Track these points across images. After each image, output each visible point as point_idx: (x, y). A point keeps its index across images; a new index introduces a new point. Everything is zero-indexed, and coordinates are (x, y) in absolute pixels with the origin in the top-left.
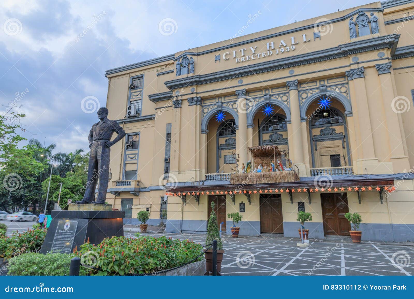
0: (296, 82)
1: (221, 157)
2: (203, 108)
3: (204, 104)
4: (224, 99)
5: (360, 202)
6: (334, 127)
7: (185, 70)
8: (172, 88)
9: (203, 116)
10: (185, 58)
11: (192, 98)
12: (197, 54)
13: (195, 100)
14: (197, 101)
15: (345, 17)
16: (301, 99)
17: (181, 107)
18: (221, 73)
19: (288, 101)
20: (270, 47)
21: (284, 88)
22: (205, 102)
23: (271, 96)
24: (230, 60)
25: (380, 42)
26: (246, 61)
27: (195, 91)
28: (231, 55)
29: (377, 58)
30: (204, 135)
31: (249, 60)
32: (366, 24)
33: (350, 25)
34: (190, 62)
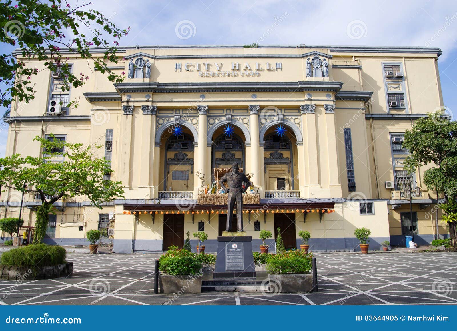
0: (258, 107)
1: (169, 173)
2: (158, 119)
3: (159, 114)
4: (182, 112)
5: (305, 222)
6: (282, 152)
7: (140, 73)
8: (122, 91)
9: (157, 127)
10: (141, 59)
11: (147, 106)
12: (154, 57)
13: (151, 109)
14: (153, 110)
15: (303, 56)
16: (260, 124)
17: (132, 115)
18: (183, 84)
19: (249, 124)
20: (235, 67)
21: (245, 110)
22: (160, 112)
23: (232, 116)
24: (193, 71)
25: (329, 86)
26: (210, 77)
27: (151, 99)
28: (194, 66)
29: (325, 98)
30: (158, 149)
31: (213, 76)
32: (319, 66)
33: (307, 64)
34: (146, 65)
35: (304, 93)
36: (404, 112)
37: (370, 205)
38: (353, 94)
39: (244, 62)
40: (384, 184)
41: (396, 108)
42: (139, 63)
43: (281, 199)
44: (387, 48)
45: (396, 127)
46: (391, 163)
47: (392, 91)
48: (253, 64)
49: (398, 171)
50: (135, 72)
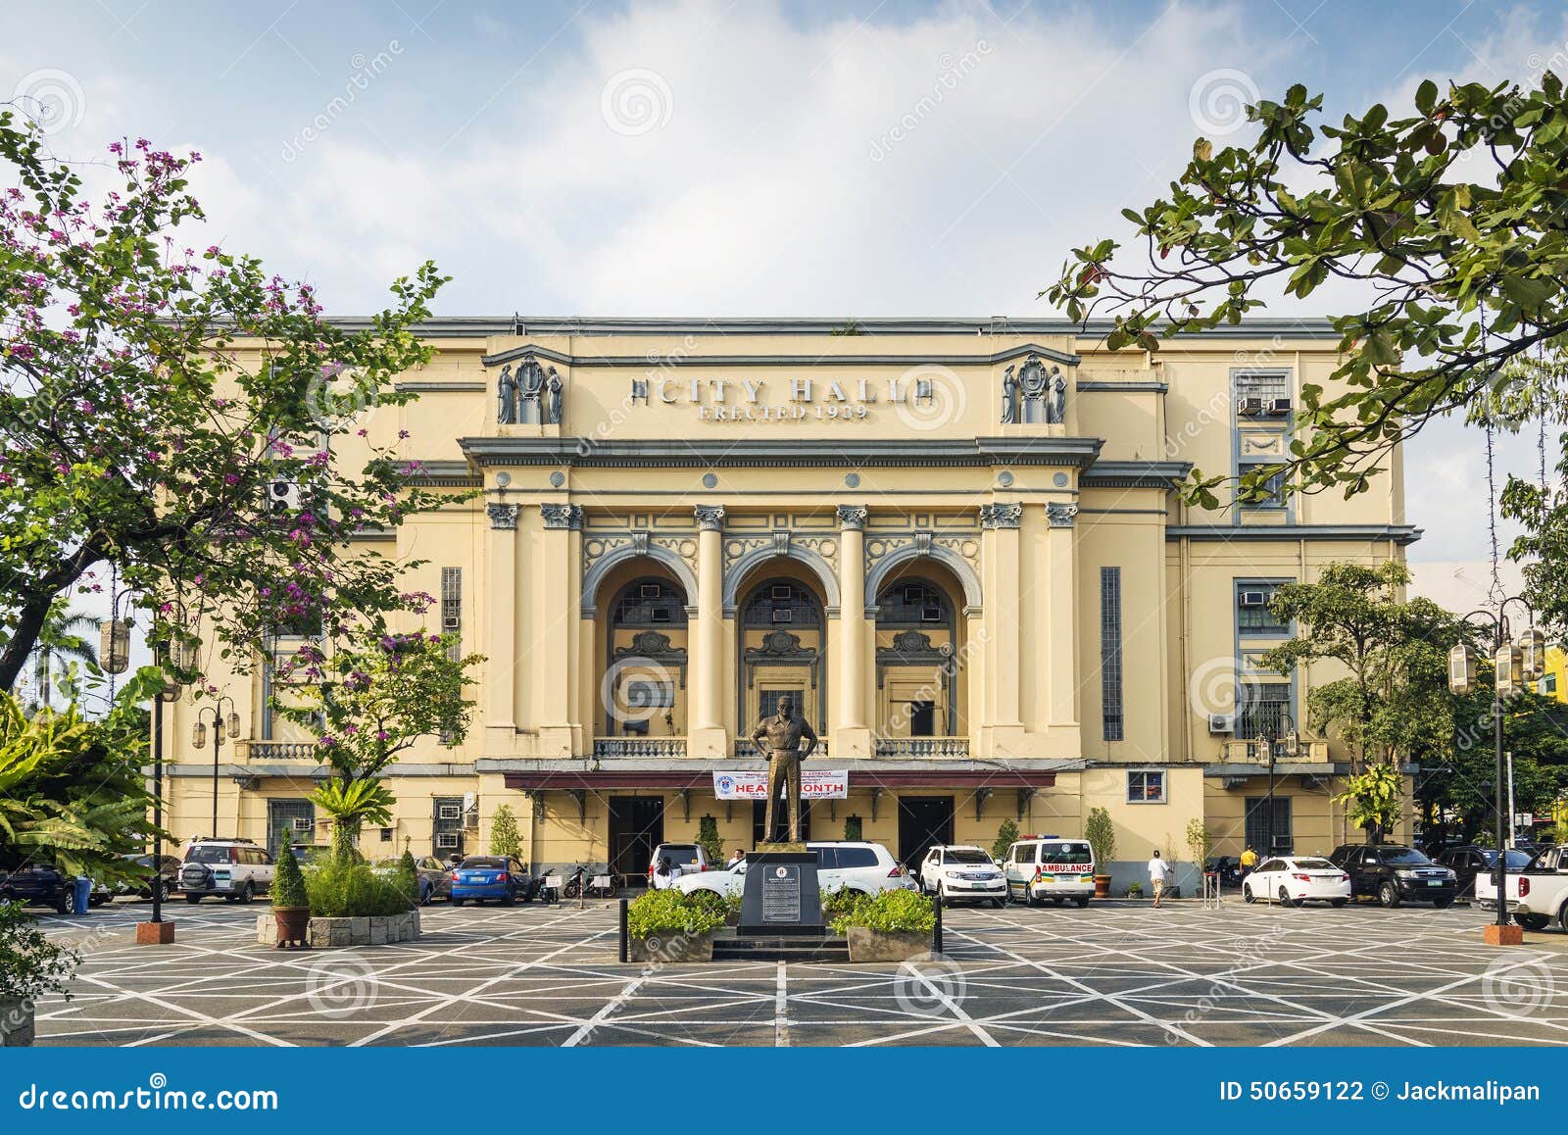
0: (864, 510)
2: (587, 541)
3: (589, 526)
4: (654, 521)
5: (978, 816)
6: (927, 633)
8: (484, 462)
9: (586, 565)
10: (532, 364)
11: (557, 506)
12: (570, 360)
13: (567, 515)
14: (572, 519)
15: (994, 359)
16: (868, 556)
17: (516, 529)
18: (655, 444)
19: (836, 556)
20: (801, 393)
21: (827, 520)
22: (593, 521)
23: (791, 535)
24: (681, 404)
26: (729, 424)
27: (565, 485)
28: (684, 390)
29: (1049, 487)
30: (590, 624)
31: (738, 421)
32: (1040, 390)
33: (1005, 384)
34: (548, 383)
35: (992, 470)
37: (1155, 778)
39: (827, 380)
40: (1205, 723)
47: (1252, 455)
48: (853, 382)
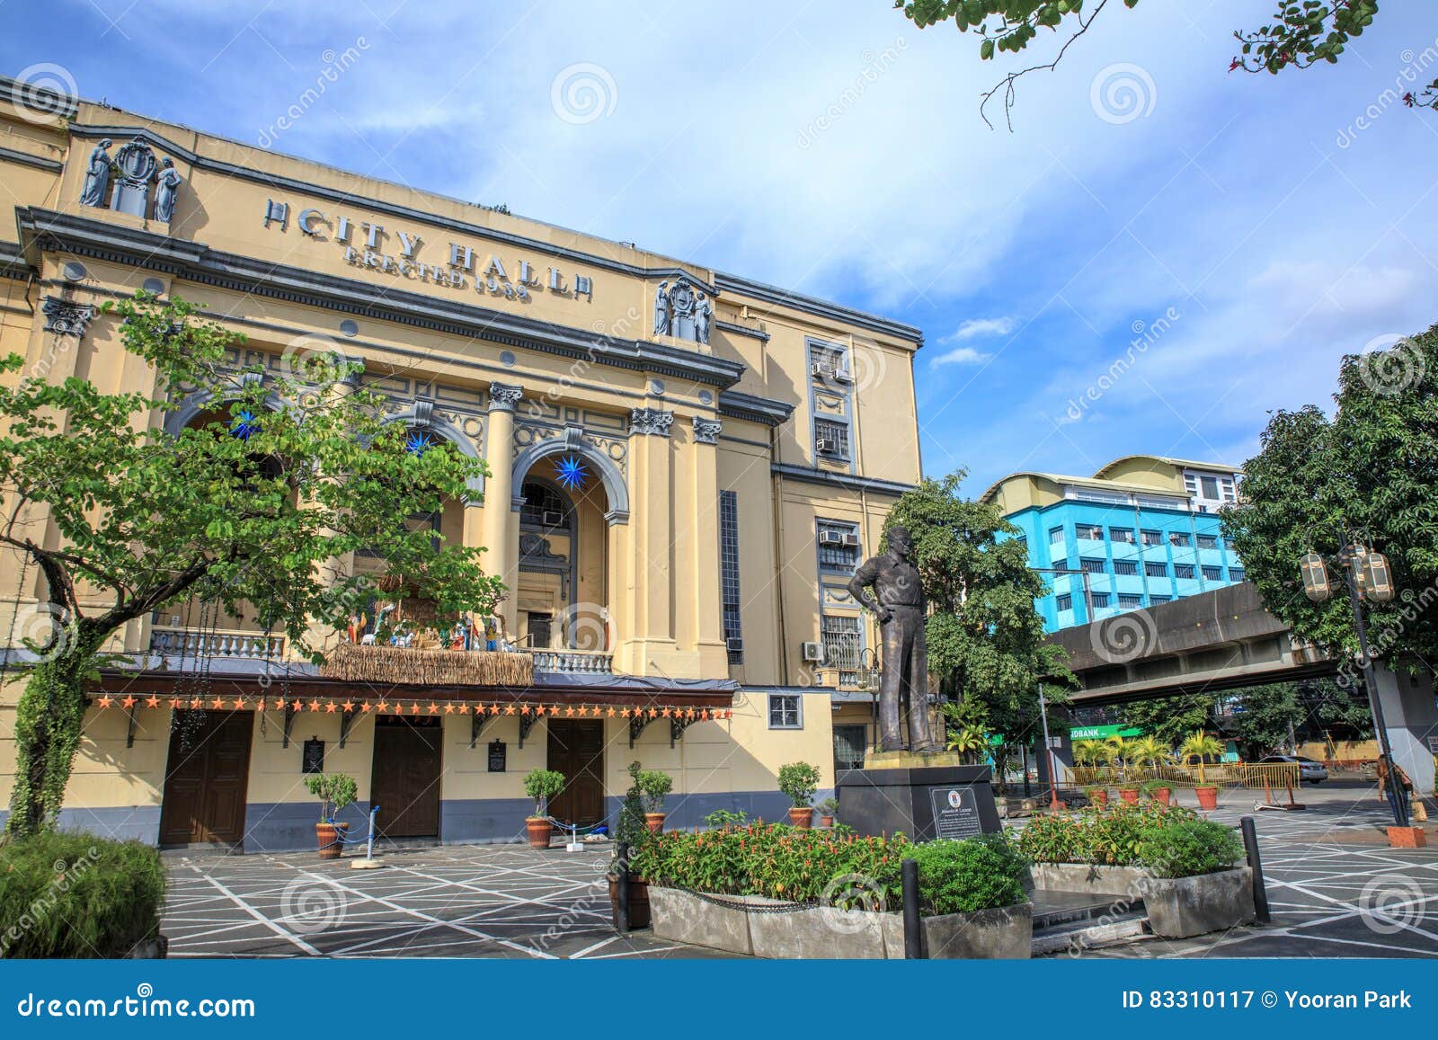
0: (519, 392)
4: (271, 362)
5: (631, 746)
6: (546, 537)
7: (136, 197)
12: (194, 158)
15: (650, 273)
16: (515, 443)
17: (83, 336)
18: (294, 273)
19: (481, 438)
20: (461, 259)
21: (474, 396)
23: (436, 407)
24: (323, 239)
25: (713, 369)
26: (378, 271)
27: (164, 297)
28: (330, 225)
29: (698, 401)
31: (389, 271)
32: (688, 311)
33: (658, 300)
34: (161, 175)
35: (645, 376)
36: (846, 470)
37: (792, 702)
38: (751, 402)
39: (489, 255)
40: (800, 649)
41: (831, 456)
42: (133, 163)
43: (571, 676)
44: (820, 305)
45: (831, 504)
46: (816, 595)
47: (824, 412)
48: (514, 264)
49: (830, 617)
50: (116, 189)
